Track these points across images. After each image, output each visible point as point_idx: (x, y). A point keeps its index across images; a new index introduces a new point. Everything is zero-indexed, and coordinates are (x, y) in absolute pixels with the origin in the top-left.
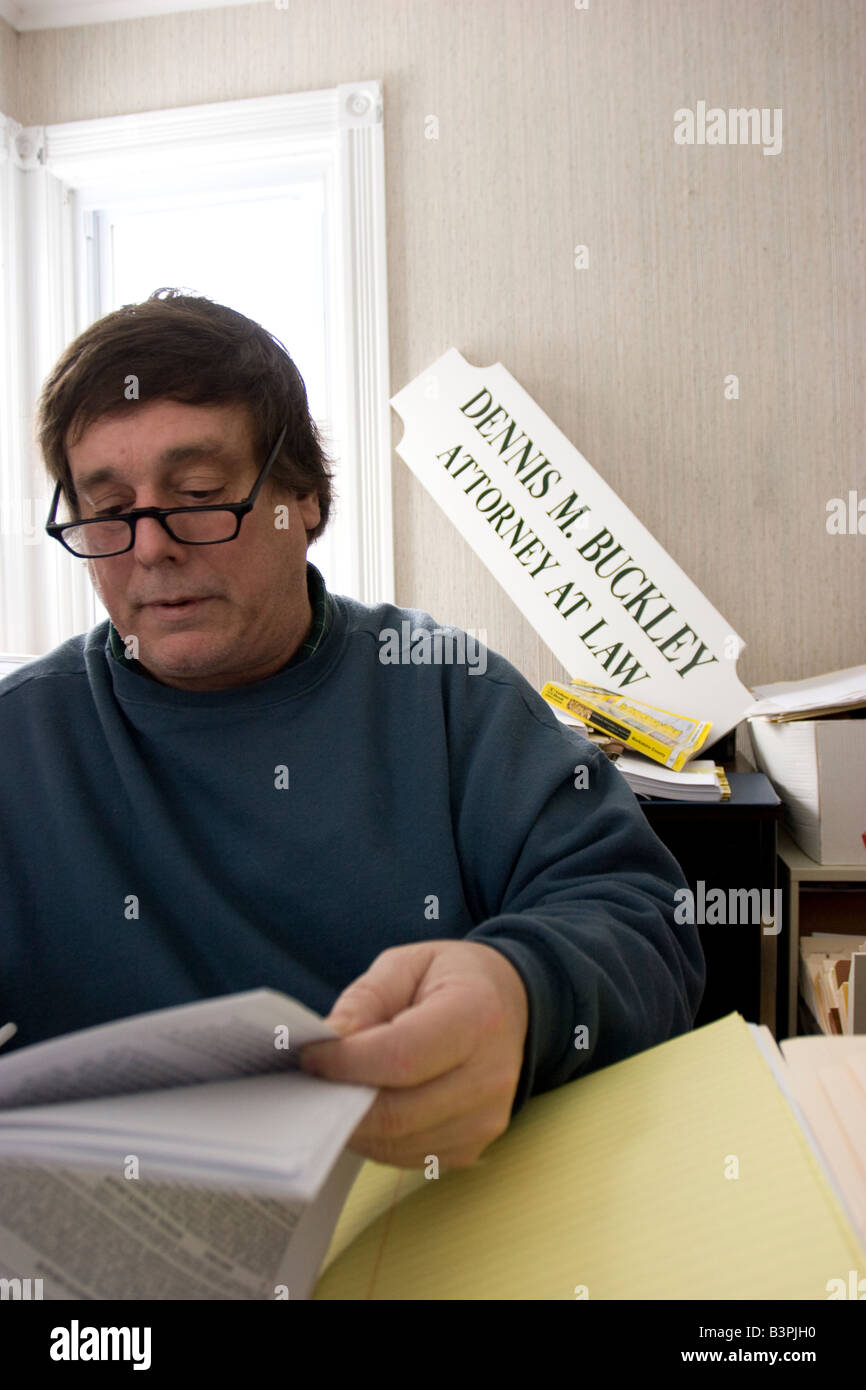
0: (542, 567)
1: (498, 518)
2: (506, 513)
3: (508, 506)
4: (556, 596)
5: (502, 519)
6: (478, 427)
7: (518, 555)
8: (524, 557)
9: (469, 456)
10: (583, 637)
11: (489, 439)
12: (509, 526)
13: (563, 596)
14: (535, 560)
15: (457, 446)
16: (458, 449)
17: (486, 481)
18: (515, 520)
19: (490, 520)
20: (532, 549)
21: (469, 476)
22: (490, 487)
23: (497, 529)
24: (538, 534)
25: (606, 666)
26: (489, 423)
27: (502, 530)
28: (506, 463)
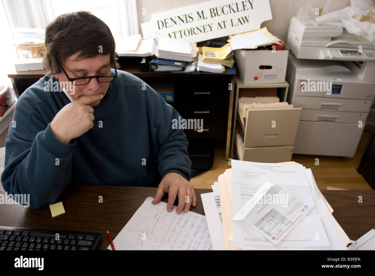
0: (211, 28)
1: (193, 33)
2: (193, 30)
3: (191, 29)
4: (220, 28)
5: (193, 32)
6: (166, 27)
7: (205, 32)
8: (206, 31)
9: (172, 33)
10: (233, 26)
11: (171, 26)
12: (196, 31)
13: (220, 26)
14: (208, 28)
15: (168, 35)
16: (169, 35)
17: (182, 32)
18: (196, 29)
19: (192, 35)
20: (205, 28)
21: (178, 35)
22: (184, 31)
23: (195, 34)
24: (202, 25)
25: (242, 24)
26: (167, 24)
27: (196, 33)
28: (180, 24)
